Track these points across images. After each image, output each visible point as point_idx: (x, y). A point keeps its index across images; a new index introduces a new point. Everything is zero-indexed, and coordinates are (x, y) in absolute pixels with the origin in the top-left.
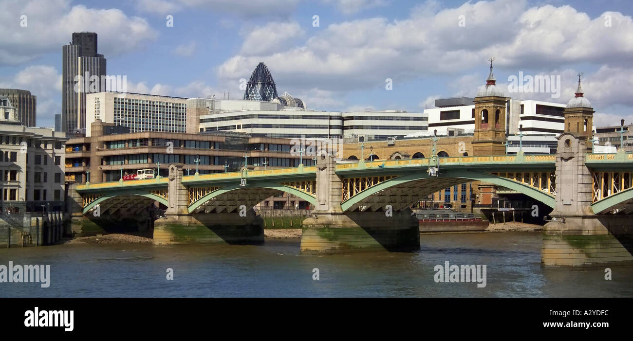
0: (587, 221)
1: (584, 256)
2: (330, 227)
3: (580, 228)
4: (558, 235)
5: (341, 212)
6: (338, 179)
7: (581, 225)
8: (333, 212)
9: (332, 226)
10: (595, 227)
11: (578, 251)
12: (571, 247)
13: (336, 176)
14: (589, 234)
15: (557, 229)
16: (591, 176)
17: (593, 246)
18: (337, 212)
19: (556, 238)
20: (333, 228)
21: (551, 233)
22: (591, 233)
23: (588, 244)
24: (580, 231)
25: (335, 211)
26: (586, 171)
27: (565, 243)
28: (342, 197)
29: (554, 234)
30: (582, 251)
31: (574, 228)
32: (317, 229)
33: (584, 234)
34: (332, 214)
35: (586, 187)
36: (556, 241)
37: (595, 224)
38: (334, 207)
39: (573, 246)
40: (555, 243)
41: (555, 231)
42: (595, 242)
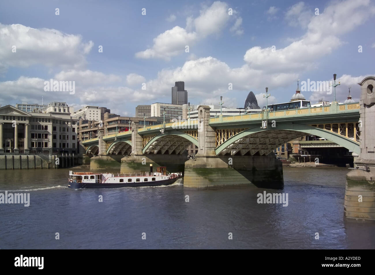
0: (210, 160)
1: (207, 180)
2: (134, 162)
3: (205, 164)
4: (190, 168)
5: (142, 154)
6: (140, 137)
7: (206, 162)
8: (136, 154)
9: (136, 162)
10: (217, 163)
11: (202, 178)
12: (198, 175)
13: (138, 135)
14: (212, 168)
15: (189, 164)
16: (215, 132)
17: (215, 175)
18: (139, 154)
19: (189, 170)
20: (136, 163)
21: (187, 166)
22: (214, 167)
23: (211, 173)
24: (205, 165)
25: (138, 153)
26: (210, 129)
27: (194, 173)
28: (142, 146)
29: (188, 167)
30: (206, 178)
31: (200, 164)
32: (127, 163)
33: (208, 167)
34: (136, 155)
35: (210, 139)
36: (189, 171)
37: (217, 161)
38: (138, 152)
39: (199, 175)
40: (188, 172)
41: (189, 166)
42: (216, 173)
